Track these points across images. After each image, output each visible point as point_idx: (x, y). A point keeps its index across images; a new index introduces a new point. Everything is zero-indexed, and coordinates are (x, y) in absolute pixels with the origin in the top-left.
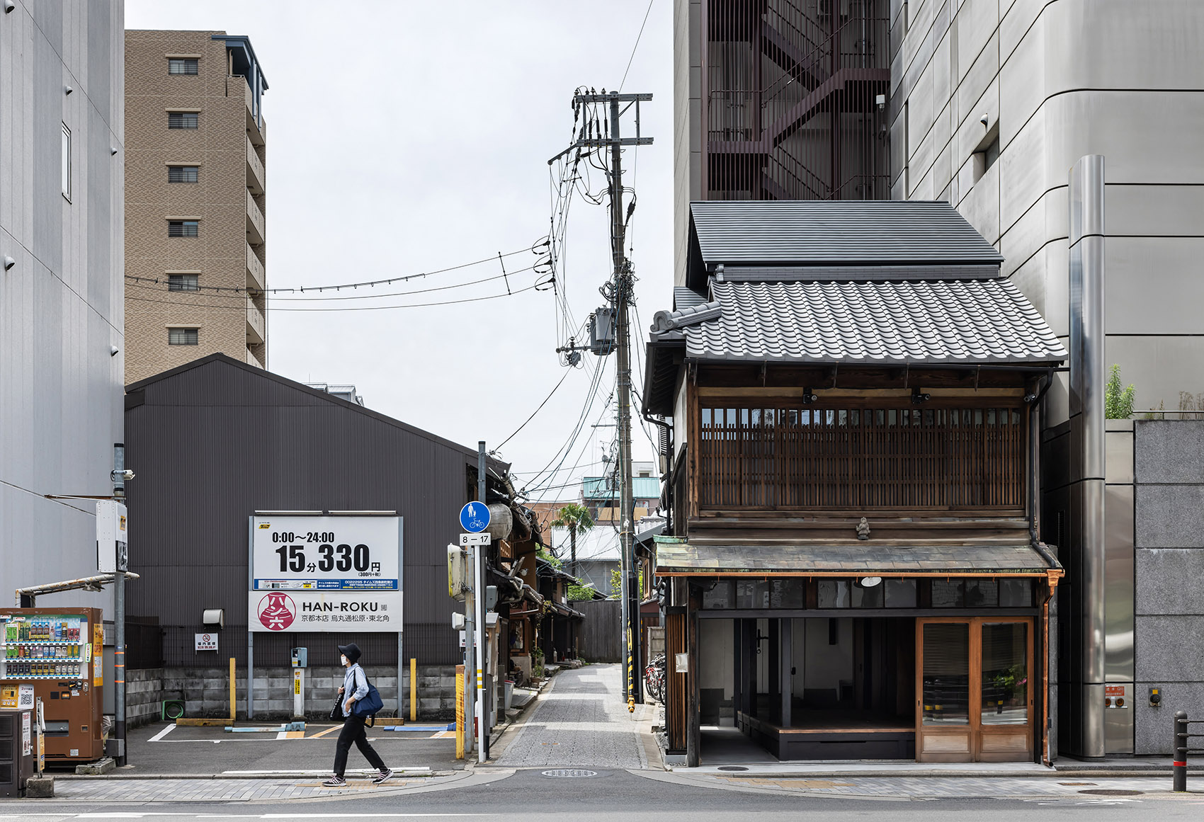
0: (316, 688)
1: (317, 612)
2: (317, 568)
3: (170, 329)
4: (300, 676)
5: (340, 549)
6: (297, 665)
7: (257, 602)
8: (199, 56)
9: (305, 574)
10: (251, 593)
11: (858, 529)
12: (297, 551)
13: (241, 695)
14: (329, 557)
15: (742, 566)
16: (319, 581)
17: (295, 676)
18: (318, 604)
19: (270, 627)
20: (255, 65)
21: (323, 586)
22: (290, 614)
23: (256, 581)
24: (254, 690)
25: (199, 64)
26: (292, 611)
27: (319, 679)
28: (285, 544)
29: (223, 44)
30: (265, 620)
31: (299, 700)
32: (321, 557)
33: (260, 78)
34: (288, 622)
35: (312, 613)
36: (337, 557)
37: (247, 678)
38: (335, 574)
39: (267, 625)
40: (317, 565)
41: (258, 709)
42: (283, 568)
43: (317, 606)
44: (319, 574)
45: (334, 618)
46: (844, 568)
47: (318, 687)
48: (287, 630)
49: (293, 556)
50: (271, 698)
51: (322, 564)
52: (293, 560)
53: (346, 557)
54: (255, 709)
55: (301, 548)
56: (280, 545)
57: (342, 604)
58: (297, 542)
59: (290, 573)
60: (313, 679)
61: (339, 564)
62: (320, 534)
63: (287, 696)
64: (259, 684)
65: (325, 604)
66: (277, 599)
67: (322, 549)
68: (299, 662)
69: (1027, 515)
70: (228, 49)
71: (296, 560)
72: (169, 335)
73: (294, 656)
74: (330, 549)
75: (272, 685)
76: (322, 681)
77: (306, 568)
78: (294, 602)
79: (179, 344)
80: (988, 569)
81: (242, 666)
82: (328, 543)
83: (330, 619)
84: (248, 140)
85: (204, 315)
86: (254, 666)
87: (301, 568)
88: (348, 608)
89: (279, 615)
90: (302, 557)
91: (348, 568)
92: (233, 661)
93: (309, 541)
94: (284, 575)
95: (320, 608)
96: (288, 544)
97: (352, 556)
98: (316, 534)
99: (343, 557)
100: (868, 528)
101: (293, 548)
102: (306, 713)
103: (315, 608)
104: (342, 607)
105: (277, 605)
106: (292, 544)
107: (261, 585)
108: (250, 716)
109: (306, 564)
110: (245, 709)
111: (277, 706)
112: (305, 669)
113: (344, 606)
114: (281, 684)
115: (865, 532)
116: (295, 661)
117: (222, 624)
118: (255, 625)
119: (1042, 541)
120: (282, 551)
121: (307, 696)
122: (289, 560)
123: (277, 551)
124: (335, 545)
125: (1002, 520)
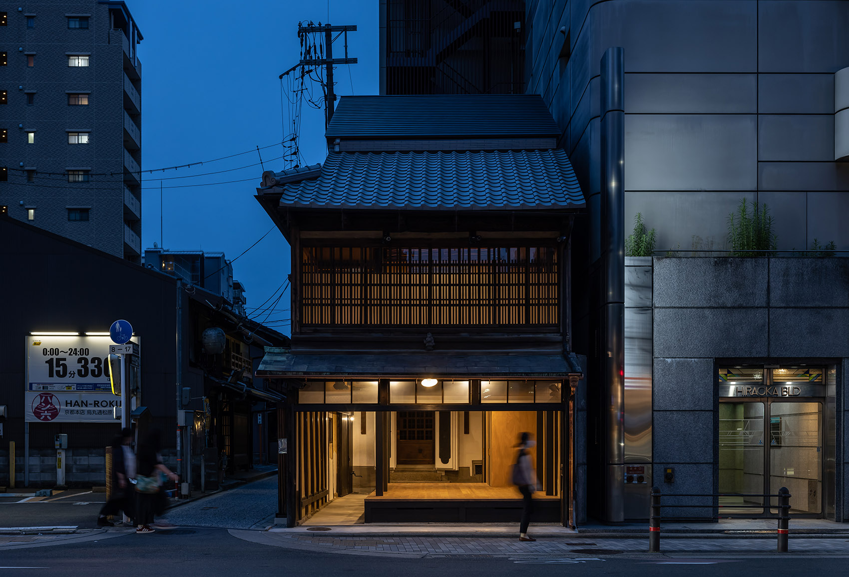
0: (76, 464)
1: (76, 408)
2: (76, 374)
3: (69, 210)
4: (62, 456)
5: (93, 360)
6: (58, 447)
7: (32, 400)
8: (90, 15)
9: (67, 379)
10: (26, 393)
11: (425, 342)
12: (61, 362)
13: (19, 469)
14: (85, 367)
15: (325, 370)
16: (77, 384)
17: (58, 456)
18: (76, 401)
19: (41, 419)
20: (131, 22)
21: (80, 387)
22: (56, 409)
23: (31, 384)
24: (29, 465)
25: (90, 21)
26: (57, 407)
27: (78, 458)
28: (52, 357)
29: (106, 7)
30: (37, 414)
31: (61, 474)
32: (79, 366)
33: (136, 31)
34: (55, 413)
35: (72, 408)
36: (91, 366)
37: (24, 456)
38: (89, 379)
39: (39, 418)
40: (76, 372)
41: (33, 480)
42: (51, 375)
43: (76, 404)
44: (78, 379)
45: (89, 412)
46: (406, 372)
47: (78, 463)
48: (53, 421)
49: (58, 365)
50: (42, 471)
51: (79, 372)
52: (58, 369)
53: (98, 366)
54: (31, 479)
55: (65, 359)
56: (48, 357)
57: (95, 401)
58: (61, 355)
59: (56, 379)
60: (74, 457)
61: (93, 371)
62: (78, 350)
63: (53, 470)
64: (33, 461)
65: (82, 402)
66: (46, 398)
67: (80, 361)
68: (61, 445)
69: (561, 331)
70: (110, 10)
71: (61, 369)
72: (69, 213)
73: (57, 440)
74: (86, 360)
75: (43, 462)
76: (80, 459)
77: (68, 375)
78: (59, 401)
79: (75, 220)
80: (522, 373)
81: (20, 448)
82: (84, 356)
83: (86, 413)
84: (125, 75)
85: (93, 200)
86: (30, 447)
87: (64, 375)
88: (99, 404)
89: (48, 410)
90: (65, 366)
91: (99, 375)
92: (12, 444)
93: (70, 354)
94: (51, 380)
95: (78, 405)
96: (54, 357)
97: (102, 366)
98: (76, 349)
99: (95, 366)
100: (433, 341)
101: (58, 360)
102: (66, 483)
103: (75, 405)
104: (95, 404)
105: (47, 402)
106: (57, 357)
107: (34, 387)
108: (26, 484)
109: (68, 372)
110: (23, 479)
111: (47, 477)
112: (66, 450)
113: (96, 404)
114: (49, 461)
115: (431, 344)
116: (57, 443)
117: (6, 416)
118: (30, 417)
119: (573, 352)
120: (50, 362)
121: (68, 469)
122: (55, 369)
123: (46, 362)
124: (89, 358)
125: (541, 335)
